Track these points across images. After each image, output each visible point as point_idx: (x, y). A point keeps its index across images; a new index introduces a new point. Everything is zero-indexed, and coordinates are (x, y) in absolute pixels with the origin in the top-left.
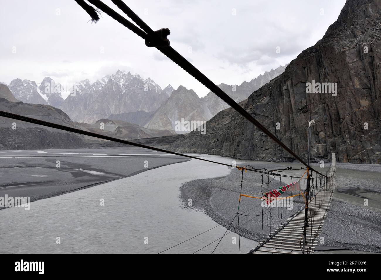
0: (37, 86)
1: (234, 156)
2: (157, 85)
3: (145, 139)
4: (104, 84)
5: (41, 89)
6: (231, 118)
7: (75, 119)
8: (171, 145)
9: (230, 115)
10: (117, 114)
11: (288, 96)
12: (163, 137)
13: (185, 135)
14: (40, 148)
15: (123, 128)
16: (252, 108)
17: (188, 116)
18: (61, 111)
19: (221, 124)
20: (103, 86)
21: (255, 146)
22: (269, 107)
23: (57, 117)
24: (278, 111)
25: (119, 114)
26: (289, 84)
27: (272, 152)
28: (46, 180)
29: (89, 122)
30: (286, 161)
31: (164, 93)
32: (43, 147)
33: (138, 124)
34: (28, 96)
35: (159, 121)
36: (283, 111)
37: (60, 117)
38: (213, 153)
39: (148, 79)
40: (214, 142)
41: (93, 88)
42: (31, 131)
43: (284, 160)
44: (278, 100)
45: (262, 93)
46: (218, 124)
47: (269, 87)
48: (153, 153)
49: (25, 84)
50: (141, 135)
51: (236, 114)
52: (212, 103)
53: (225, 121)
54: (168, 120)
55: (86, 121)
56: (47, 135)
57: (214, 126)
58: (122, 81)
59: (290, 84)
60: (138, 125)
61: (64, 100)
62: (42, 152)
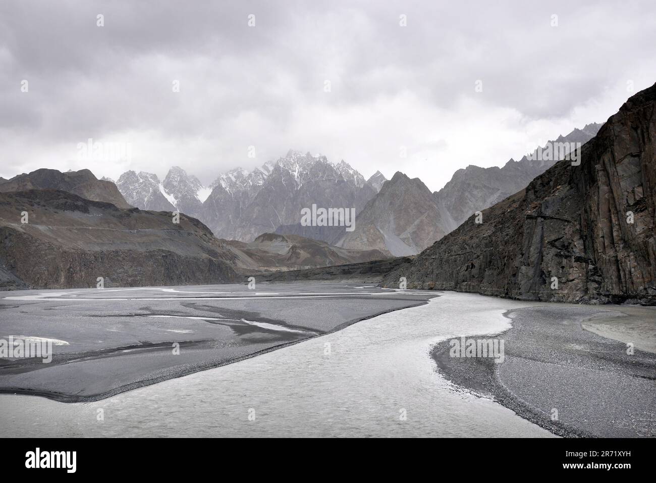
0: (159, 182)
1: (507, 294)
2: (356, 173)
3: (340, 266)
4: (267, 174)
5: (165, 187)
6: (495, 226)
7: (220, 234)
8: (385, 276)
9: (492, 221)
10: (289, 224)
11: (606, 182)
12: (372, 263)
13: (411, 258)
14: (165, 285)
15: (301, 248)
16: (537, 207)
17: (412, 224)
18: (197, 221)
19: (477, 238)
20: (265, 177)
21: (547, 276)
22: (569, 203)
23: (193, 232)
24: (588, 210)
25: (292, 224)
26: (606, 160)
27: (579, 286)
28: (193, 338)
29: (243, 239)
30: (609, 303)
31: (368, 186)
32: (171, 282)
33: (326, 241)
34: (146, 199)
35: (362, 234)
36: (598, 210)
37: (196, 232)
38: (466, 289)
39: (340, 162)
40: (467, 270)
41: (250, 181)
42: (151, 256)
43: (605, 299)
44: (586, 190)
45: (552, 179)
46: (471, 238)
47: (566, 168)
48: (357, 291)
49: (141, 180)
50: (332, 260)
51: (504, 219)
52: (454, 200)
53: (484, 232)
54: (378, 233)
55: (238, 238)
56: (176, 261)
57: (464, 241)
58: (297, 168)
59: (609, 160)
60: (326, 243)
61: (203, 203)
62: (171, 290)
